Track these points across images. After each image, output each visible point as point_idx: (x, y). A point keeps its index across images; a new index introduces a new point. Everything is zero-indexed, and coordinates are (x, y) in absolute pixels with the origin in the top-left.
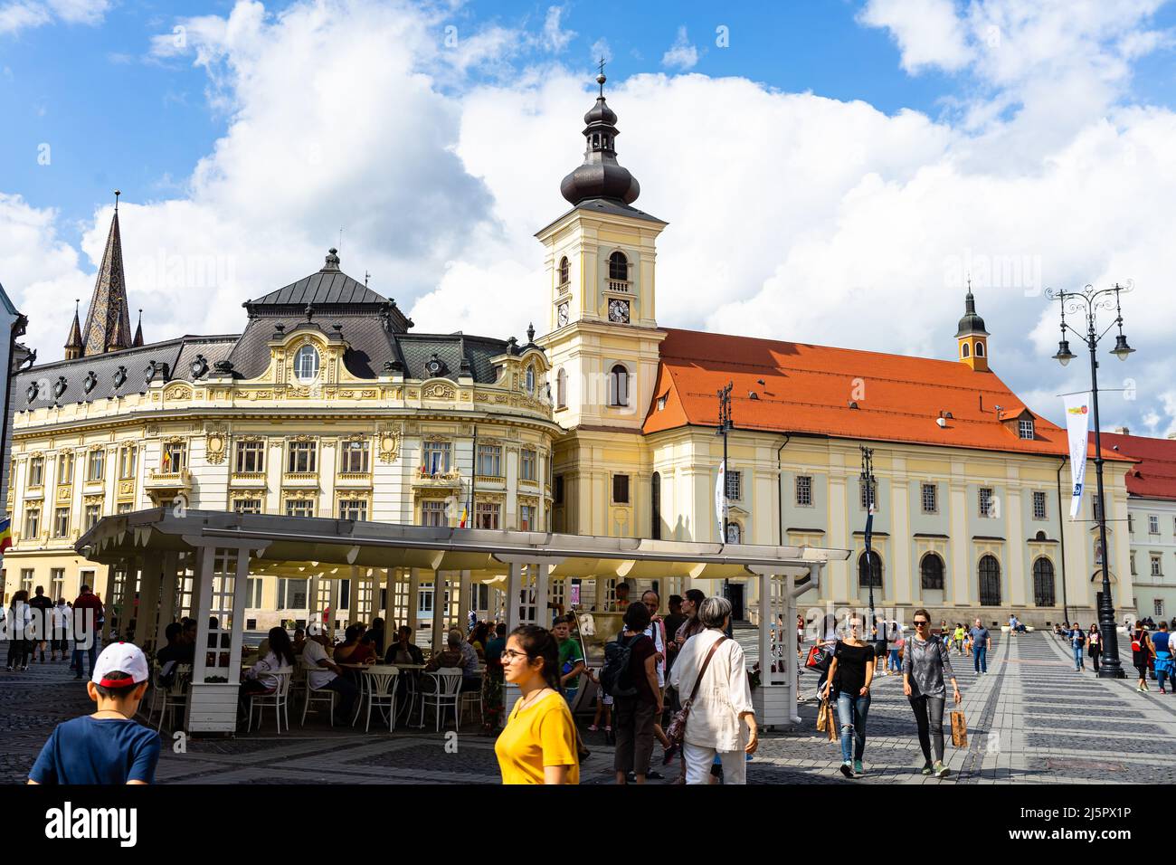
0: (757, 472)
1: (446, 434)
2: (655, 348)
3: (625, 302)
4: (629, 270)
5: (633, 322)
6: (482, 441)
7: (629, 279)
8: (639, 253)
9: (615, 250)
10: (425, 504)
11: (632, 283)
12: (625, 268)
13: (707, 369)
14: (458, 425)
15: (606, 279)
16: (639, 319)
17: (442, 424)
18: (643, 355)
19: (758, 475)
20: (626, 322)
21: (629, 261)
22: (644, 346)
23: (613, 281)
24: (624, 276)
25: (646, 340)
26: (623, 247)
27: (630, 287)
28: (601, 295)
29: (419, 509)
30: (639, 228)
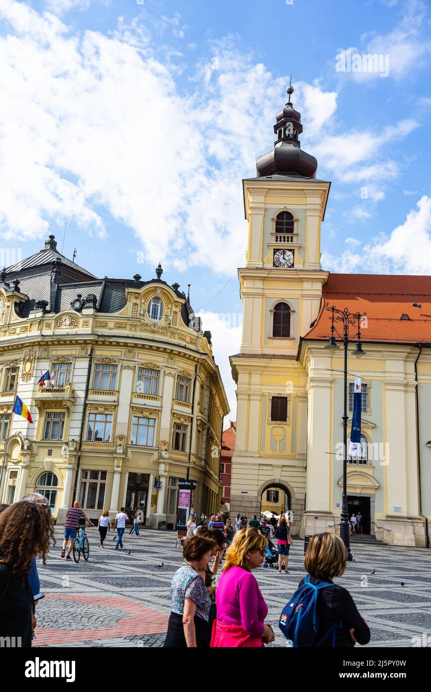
0: (387, 384)
1: (69, 356)
2: (319, 286)
3: (290, 250)
4: (295, 224)
5: (297, 266)
6: (98, 361)
7: (295, 232)
8: (305, 210)
9: (282, 210)
10: (49, 414)
11: (298, 235)
12: (292, 224)
13: (371, 301)
14: (78, 348)
15: (272, 234)
16: (303, 264)
17: (66, 347)
18: (305, 292)
19: (388, 387)
20: (290, 267)
21: (295, 218)
22: (307, 285)
23: (279, 235)
24: (291, 230)
25: (308, 279)
26: (289, 207)
27: (295, 238)
28: (265, 246)
29: (43, 419)
30: (303, 190)
